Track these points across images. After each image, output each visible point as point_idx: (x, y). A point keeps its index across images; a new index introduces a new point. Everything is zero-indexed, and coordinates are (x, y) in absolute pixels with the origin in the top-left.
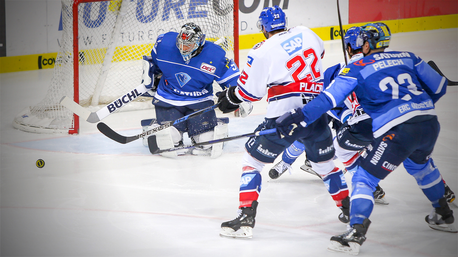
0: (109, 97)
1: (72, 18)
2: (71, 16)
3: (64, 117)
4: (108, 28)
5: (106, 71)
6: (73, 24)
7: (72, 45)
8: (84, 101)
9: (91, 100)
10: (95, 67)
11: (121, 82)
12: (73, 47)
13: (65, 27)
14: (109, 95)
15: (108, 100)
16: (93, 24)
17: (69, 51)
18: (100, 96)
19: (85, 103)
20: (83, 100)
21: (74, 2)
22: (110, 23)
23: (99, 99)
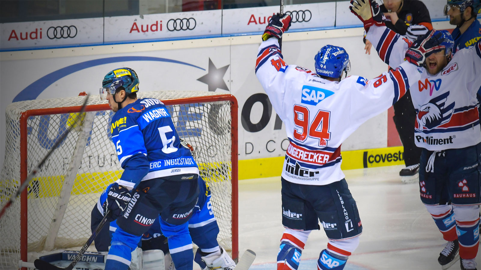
0: (67, 239)
1: (19, 136)
2: (17, 133)
3: (8, 265)
4: (67, 149)
5: (64, 205)
6: (21, 143)
7: (19, 170)
8: (35, 245)
9: (45, 243)
10: (50, 200)
11: (83, 220)
12: (20, 173)
13: (9, 147)
14: (68, 237)
15: (66, 243)
16: (47, 143)
17: (14, 179)
18: (56, 238)
19: (36, 247)
20: (34, 243)
21: (21, 114)
22: (69, 142)
23: (55, 241)
